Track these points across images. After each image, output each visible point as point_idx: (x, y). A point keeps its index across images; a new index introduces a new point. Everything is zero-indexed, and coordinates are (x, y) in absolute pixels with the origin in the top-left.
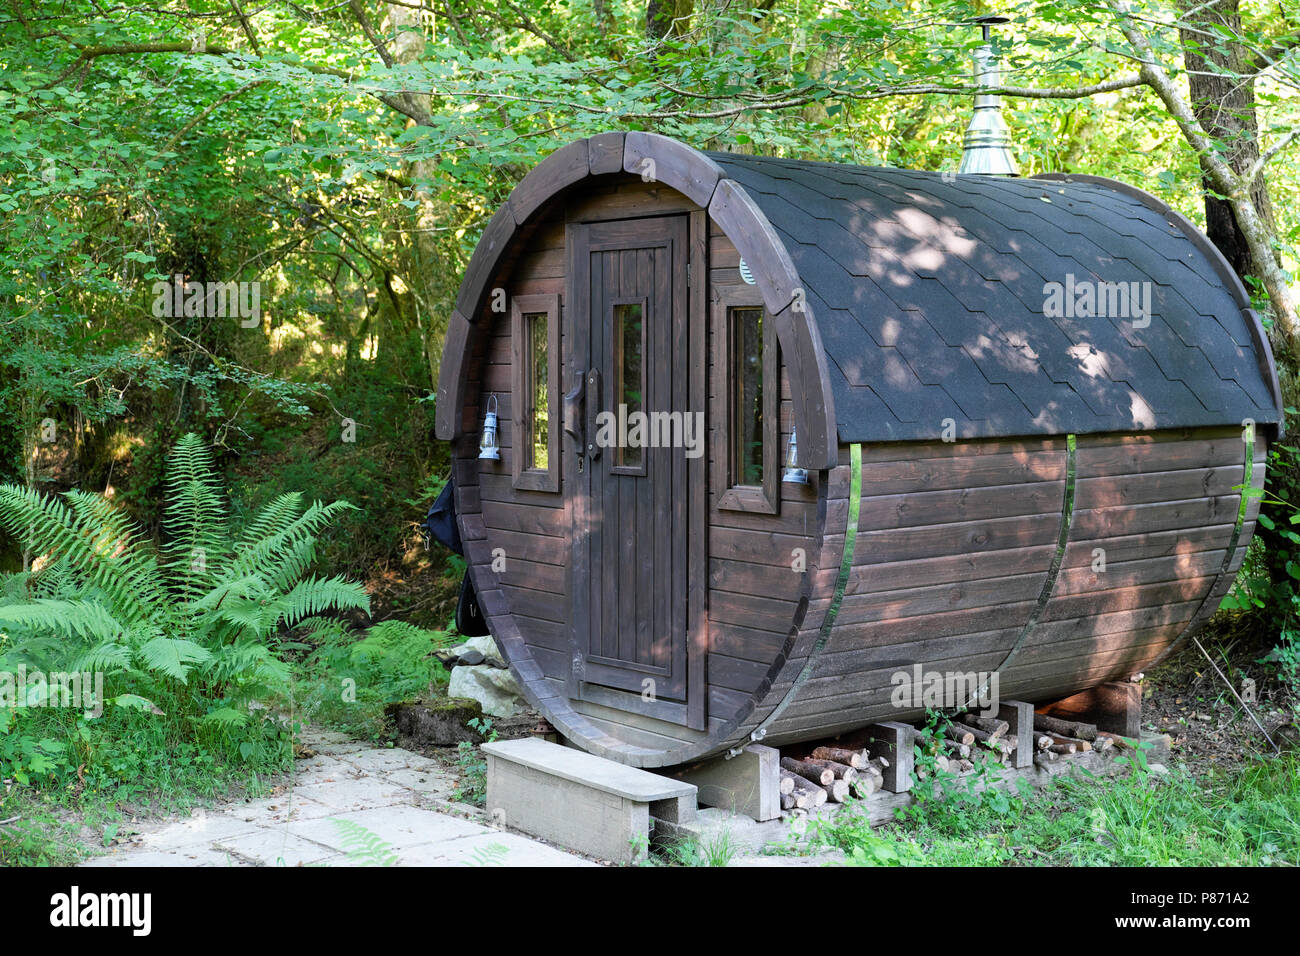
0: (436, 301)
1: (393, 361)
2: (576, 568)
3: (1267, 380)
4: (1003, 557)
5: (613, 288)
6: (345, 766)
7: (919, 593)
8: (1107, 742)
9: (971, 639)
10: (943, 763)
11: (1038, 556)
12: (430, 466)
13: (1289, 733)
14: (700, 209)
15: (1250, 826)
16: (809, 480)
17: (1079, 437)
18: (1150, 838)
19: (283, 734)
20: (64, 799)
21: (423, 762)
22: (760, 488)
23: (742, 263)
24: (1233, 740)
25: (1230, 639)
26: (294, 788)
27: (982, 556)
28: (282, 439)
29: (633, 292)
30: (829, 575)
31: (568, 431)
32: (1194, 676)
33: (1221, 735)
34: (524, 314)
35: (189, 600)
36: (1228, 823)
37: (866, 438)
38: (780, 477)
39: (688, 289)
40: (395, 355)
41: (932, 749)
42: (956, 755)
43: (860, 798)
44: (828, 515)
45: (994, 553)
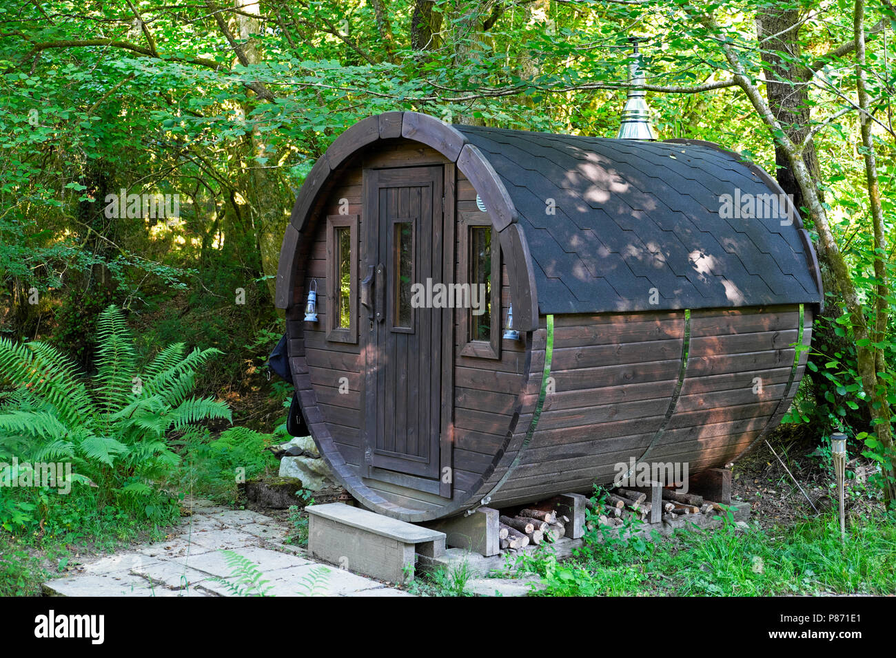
0: (266, 211)
1: (234, 251)
2: (368, 393)
3: (813, 274)
4: (644, 388)
5: (394, 212)
6: (213, 521)
7: (590, 410)
8: (709, 508)
9: (622, 440)
10: (604, 520)
11: (665, 387)
12: (259, 322)
13: (825, 502)
14: (452, 163)
15: (798, 559)
16: (520, 338)
17: (693, 311)
18: (734, 567)
19: (172, 501)
20: (31, 542)
21: (265, 519)
22: (488, 343)
23: (478, 197)
24: (790, 506)
25: (789, 442)
26: (181, 536)
27: (630, 387)
28: (158, 303)
29: (407, 214)
30: (533, 399)
31: (363, 304)
32: (766, 465)
33: (783, 503)
34: (335, 228)
35: (111, 412)
36: (783, 557)
37: (556, 312)
38: (501, 335)
39: (443, 213)
40: (237, 246)
41: (597, 511)
42: (612, 515)
43: (550, 542)
44: (532, 360)
45: (638, 385)
